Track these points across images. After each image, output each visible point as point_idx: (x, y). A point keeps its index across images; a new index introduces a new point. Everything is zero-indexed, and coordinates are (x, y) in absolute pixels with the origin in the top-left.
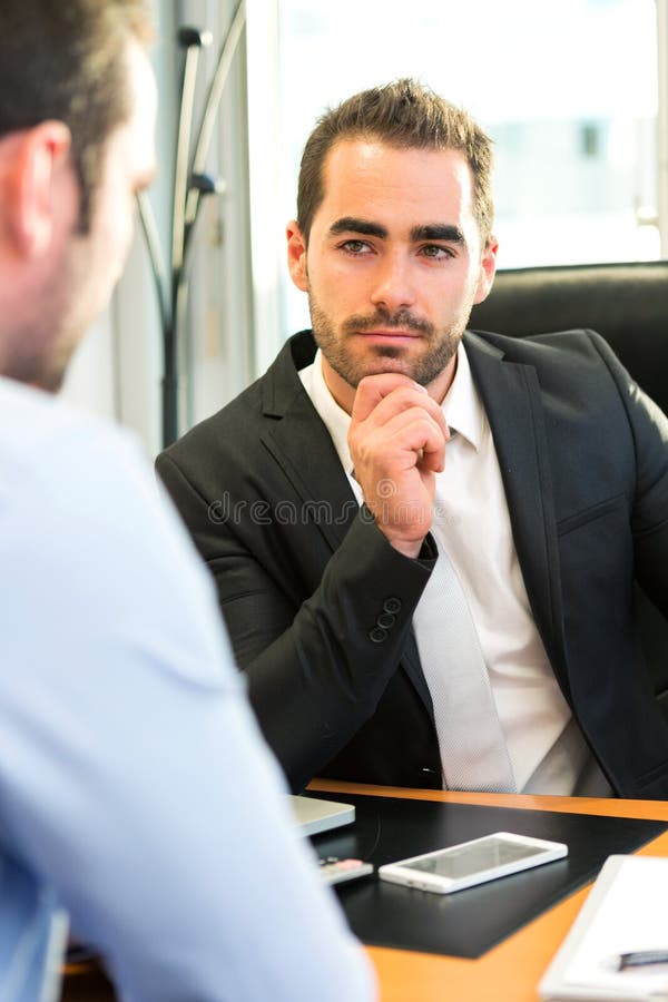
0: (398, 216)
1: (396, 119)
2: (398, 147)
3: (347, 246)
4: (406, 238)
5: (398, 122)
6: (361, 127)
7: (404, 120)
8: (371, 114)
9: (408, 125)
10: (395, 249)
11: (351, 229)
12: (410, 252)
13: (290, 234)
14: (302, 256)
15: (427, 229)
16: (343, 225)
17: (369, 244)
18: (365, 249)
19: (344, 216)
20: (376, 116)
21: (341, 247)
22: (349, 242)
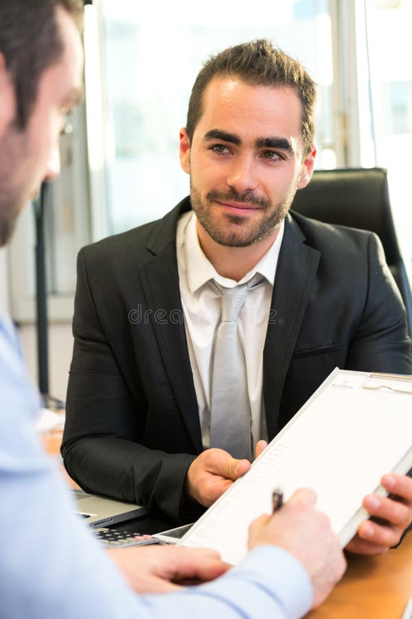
0: (248, 131)
1: (252, 66)
2: (252, 85)
3: (215, 148)
4: (253, 145)
5: (254, 68)
6: (229, 69)
7: (257, 67)
8: (237, 62)
9: (259, 70)
10: (246, 152)
11: (217, 137)
12: (255, 155)
13: (182, 136)
14: (188, 151)
15: (267, 140)
16: (213, 134)
17: (228, 148)
18: (226, 151)
19: (214, 128)
20: (239, 63)
21: (212, 148)
22: (216, 145)
